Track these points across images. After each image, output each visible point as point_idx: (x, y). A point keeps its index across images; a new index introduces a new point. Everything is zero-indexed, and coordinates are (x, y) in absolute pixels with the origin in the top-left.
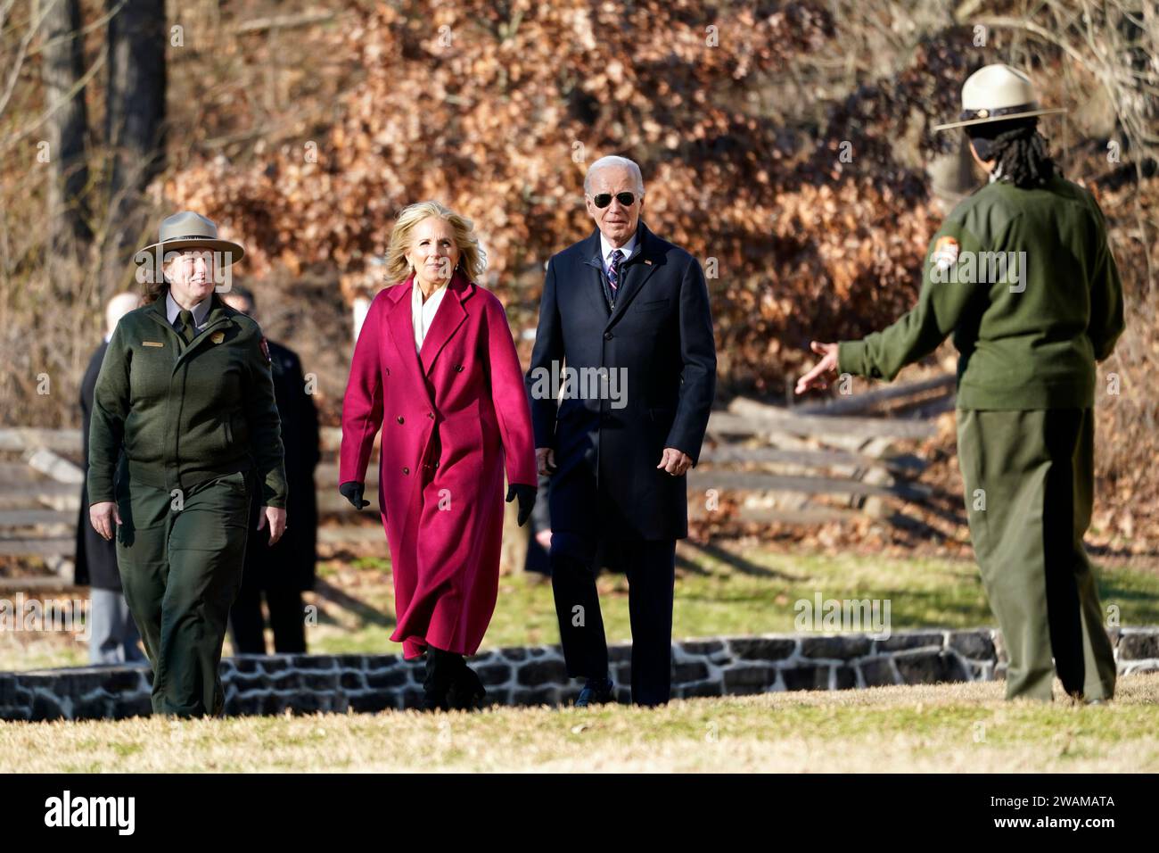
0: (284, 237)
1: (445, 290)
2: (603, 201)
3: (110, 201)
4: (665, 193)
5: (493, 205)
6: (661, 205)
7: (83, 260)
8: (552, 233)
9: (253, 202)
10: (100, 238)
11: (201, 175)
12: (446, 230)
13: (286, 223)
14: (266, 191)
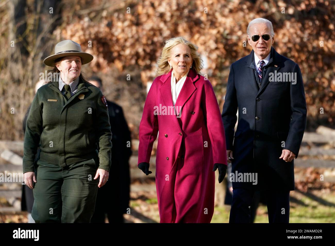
0: (115, 54)
1: (186, 77)
2: (256, 38)
3: (37, 37)
4: (287, 34)
5: (209, 40)
6: (286, 39)
7: (25, 65)
8: (236, 52)
9: (101, 39)
10: (32, 55)
11: (78, 27)
12: (187, 50)
13: (117, 48)
14: (108, 34)
